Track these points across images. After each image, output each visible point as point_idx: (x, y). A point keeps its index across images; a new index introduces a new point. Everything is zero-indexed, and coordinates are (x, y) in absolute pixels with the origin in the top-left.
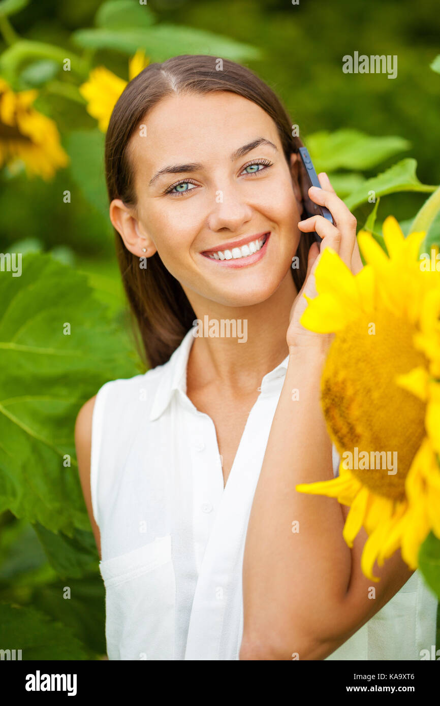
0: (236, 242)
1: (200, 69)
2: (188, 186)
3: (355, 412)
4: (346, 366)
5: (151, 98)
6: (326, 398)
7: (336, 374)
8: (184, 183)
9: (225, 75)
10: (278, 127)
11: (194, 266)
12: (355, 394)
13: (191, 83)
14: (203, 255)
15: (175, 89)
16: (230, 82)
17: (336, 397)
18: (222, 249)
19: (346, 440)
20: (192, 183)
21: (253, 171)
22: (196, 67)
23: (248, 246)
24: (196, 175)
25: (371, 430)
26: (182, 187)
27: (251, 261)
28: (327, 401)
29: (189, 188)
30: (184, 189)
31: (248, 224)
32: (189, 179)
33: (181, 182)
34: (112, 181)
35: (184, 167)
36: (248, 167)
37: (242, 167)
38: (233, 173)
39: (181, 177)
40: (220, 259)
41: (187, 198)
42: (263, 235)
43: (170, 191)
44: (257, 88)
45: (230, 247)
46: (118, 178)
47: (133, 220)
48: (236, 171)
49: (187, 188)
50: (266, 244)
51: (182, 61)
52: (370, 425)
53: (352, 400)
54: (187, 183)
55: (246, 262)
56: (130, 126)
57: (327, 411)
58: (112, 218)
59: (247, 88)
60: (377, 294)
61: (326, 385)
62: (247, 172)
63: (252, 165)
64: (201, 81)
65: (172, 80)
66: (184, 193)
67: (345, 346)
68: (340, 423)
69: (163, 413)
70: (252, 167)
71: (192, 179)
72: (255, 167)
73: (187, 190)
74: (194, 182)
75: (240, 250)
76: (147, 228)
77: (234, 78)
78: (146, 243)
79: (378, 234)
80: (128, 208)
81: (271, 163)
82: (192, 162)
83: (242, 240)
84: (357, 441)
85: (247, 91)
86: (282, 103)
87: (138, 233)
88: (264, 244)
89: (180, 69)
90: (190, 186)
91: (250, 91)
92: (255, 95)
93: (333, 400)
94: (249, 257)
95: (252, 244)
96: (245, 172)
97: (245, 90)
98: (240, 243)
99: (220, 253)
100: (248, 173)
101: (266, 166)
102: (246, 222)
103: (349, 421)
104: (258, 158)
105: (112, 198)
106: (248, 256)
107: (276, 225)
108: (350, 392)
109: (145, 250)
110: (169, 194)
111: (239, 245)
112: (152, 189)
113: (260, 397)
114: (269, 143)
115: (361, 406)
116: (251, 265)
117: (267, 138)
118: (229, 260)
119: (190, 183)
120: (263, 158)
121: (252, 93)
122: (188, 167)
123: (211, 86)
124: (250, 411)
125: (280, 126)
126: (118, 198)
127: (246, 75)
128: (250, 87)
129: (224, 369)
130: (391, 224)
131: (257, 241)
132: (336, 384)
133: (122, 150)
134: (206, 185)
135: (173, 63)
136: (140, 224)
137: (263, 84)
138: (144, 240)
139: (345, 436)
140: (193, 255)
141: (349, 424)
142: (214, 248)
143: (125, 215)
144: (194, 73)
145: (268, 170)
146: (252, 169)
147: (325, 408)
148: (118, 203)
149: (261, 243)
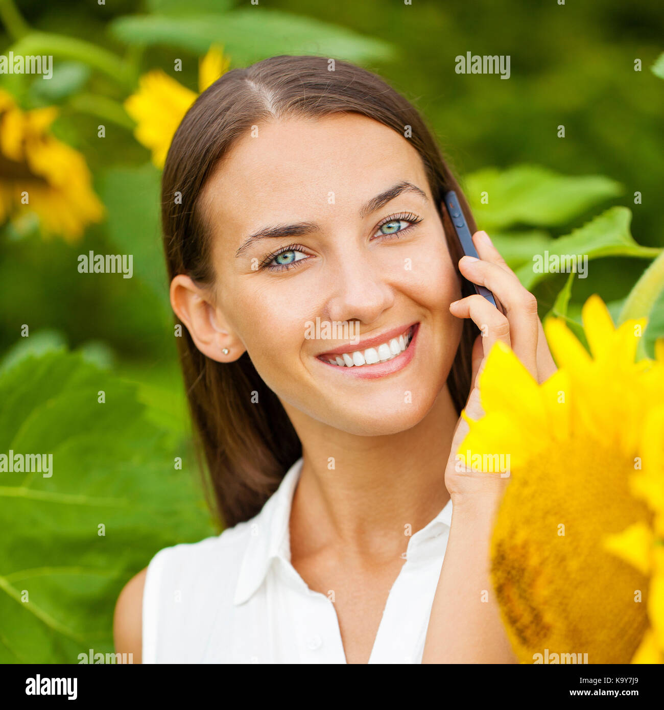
0: (369, 340)
1: (309, 79)
2: (294, 256)
3: (542, 591)
4: (528, 521)
5: (236, 124)
6: (498, 570)
7: (512, 534)
8: (290, 250)
9: (348, 88)
10: (425, 164)
11: (307, 377)
12: (543, 563)
13: (297, 102)
14: (318, 359)
15: (273, 111)
16: (356, 99)
17: (513, 568)
18: (350, 350)
19: (528, 633)
20: (301, 252)
21: (392, 231)
22: (302, 76)
23: (389, 345)
24: (309, 240)
25: (567, 618)
26: (286, 257)
27: (393, 367)
28: (499, 574)
29: (297, 259)
30: (289, 260)
31: (389, 312)
32: (297, 245)
33: (285, 249)
34: (174, 249)
35: (289, 228)
36: (384, 224)
37: (377, 225)
38: (364, 235)
39: (286, 242)
40: (345, 366)
41: (294, 274)
42: (410, 328)
43: (269, 263)
44: (394, 106)
45: (362, 347)
46: (184, 246)
47: (207, 307)
48: (368, 231)
49: (294, 259)
50: (414, 342)
51: (280, 67)
52: (564, 610)
53: (537, 573)
54: (293, 251)
55: (385, 370)
56: (205, 167)
57: (500, 590)
58: (173, 303)
59: (381, 106)
60: (573, 412)
61: (499, 551)
62: (383, 232)
63: (391, 221)
64: (313, 97)
65: (268, 98)
66: (291, 267)
67: (527, 491)
68: (520, 607)
69: (255, 594)
70: (391, 225)
71: (301, 245)
72: (395, 225)
73: (294, 261)
74: (304, 249)
75: (377, 351)
76: (232, 318)
77: (361, 92)
78: (228, 341)
79: (573, 321)
80: (200, 288)
81: (419, 219)
82: (304, 221)
83: (379, 337)
84: (545, 635)
85: (381, 112)
86: (428, 125)
87: (214, 325)
88: (410, 339)
89: (280, 80)
90: (299, 256)
91: (385, 111)
92: (393, 117)
93: (509, 573)
94: (390, 363)
95: (394, 342)
96: (380, 233)
97: (377, 110)
98: (376, 341)
99: (346, 356)
100: (384, 234)
101: (412, 223)
102: (385, 310)
103: (534, 604)
104: (401, 211)
105: (173, 274)
106: (388, 360)
107: (428, 313)
108: (534, 561)
109: (226, 352)
110: (267, 269)
111: (374, 343)
112: (241, 262)
113: (404, 567)
114: (416, 189)
115: (551, 582)
116: (394, 373)
117: (413, 182)
118: (361, 366)
119: (298, 251)
120: (408, 211)
121: (389, 114)
122: (297, 228)
123: (329, 106)
124: (390, 588)
125: (428, 161)
126: (184, 273)
127: (378, 86)
128: (385, 105)
129: (348, 527)
130: (594, 307)
131: (401, 338)
132: (513, 548)
133: (193, 202)
134: (321, 253)
135: (268, 70)
136: (218, 312)
137: (402, 100)
138: (225, 335)
139: (526, 627)
140: (305, 359)
141: (533, 609)
142: (338, 349)
143: (195, 298)
144: (300, 85)
145: (416, 229)
146: (389, 227)
147: (496, 586)
148: (183, 280)
149: (407, 339)
